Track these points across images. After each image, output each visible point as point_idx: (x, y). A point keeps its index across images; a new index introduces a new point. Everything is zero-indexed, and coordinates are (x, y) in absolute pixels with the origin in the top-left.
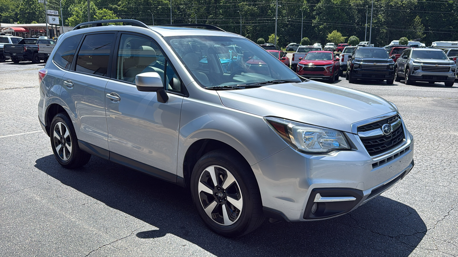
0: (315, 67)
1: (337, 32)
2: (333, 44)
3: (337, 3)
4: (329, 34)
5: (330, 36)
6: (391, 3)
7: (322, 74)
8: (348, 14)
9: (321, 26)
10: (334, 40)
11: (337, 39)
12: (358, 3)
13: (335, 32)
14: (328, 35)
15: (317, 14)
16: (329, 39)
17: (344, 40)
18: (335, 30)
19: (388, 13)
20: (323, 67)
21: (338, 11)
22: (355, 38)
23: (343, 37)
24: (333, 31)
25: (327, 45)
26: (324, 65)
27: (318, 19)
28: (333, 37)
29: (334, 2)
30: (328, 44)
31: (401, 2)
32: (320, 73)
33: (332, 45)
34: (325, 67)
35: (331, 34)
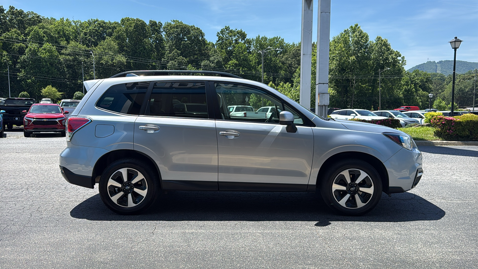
0: (47, 121)
1: (52, 87)
2: (50, 99)
3: (45, 57)
4: (44, 89)
5: (44, 91)
6: (102, 62)
7: (55, 127)
8: (59, 70)
9: (29, 80)
10: (49, 96)
11: (52, 94)
12: (68, 59)
13: (50, 87)
14: (42, 90)
15: (22, 67)
16: (44, 94)
17: (61, 95)
18: (50, 85)
19: (99, 70)
20: (56, 121)
21: (47, 65)
22: (81, 94)
23: (59, 92)
24: (48, 86)
25: (42, 101)
26: (56, 119)
27: (24, 72)
28: (48, 93)
29: (41, 55)
30: (44, 99)
31: (112, 61)
32: (54, 126)
33: (49, 101)
34: (57, 120)
35: (45, 89)
